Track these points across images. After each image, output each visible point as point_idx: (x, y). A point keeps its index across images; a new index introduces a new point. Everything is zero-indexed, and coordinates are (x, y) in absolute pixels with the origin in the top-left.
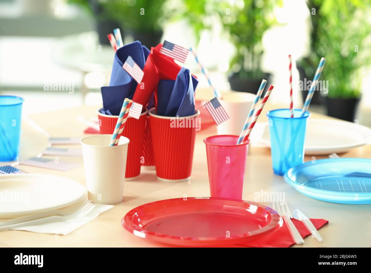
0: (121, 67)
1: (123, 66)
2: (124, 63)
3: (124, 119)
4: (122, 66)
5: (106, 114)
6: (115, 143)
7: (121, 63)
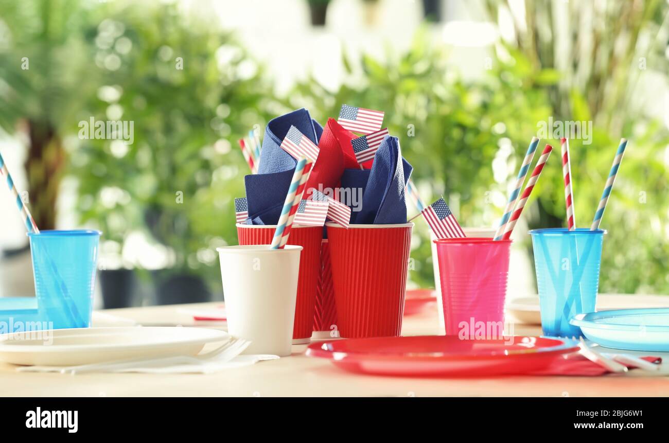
0: (278, 146)
1: (282, 145)
2: (282, 139)
3: (298, 196)
4: (280, 145)
5: (254, 223)
6: (279, 244)
7: (278, 140)
